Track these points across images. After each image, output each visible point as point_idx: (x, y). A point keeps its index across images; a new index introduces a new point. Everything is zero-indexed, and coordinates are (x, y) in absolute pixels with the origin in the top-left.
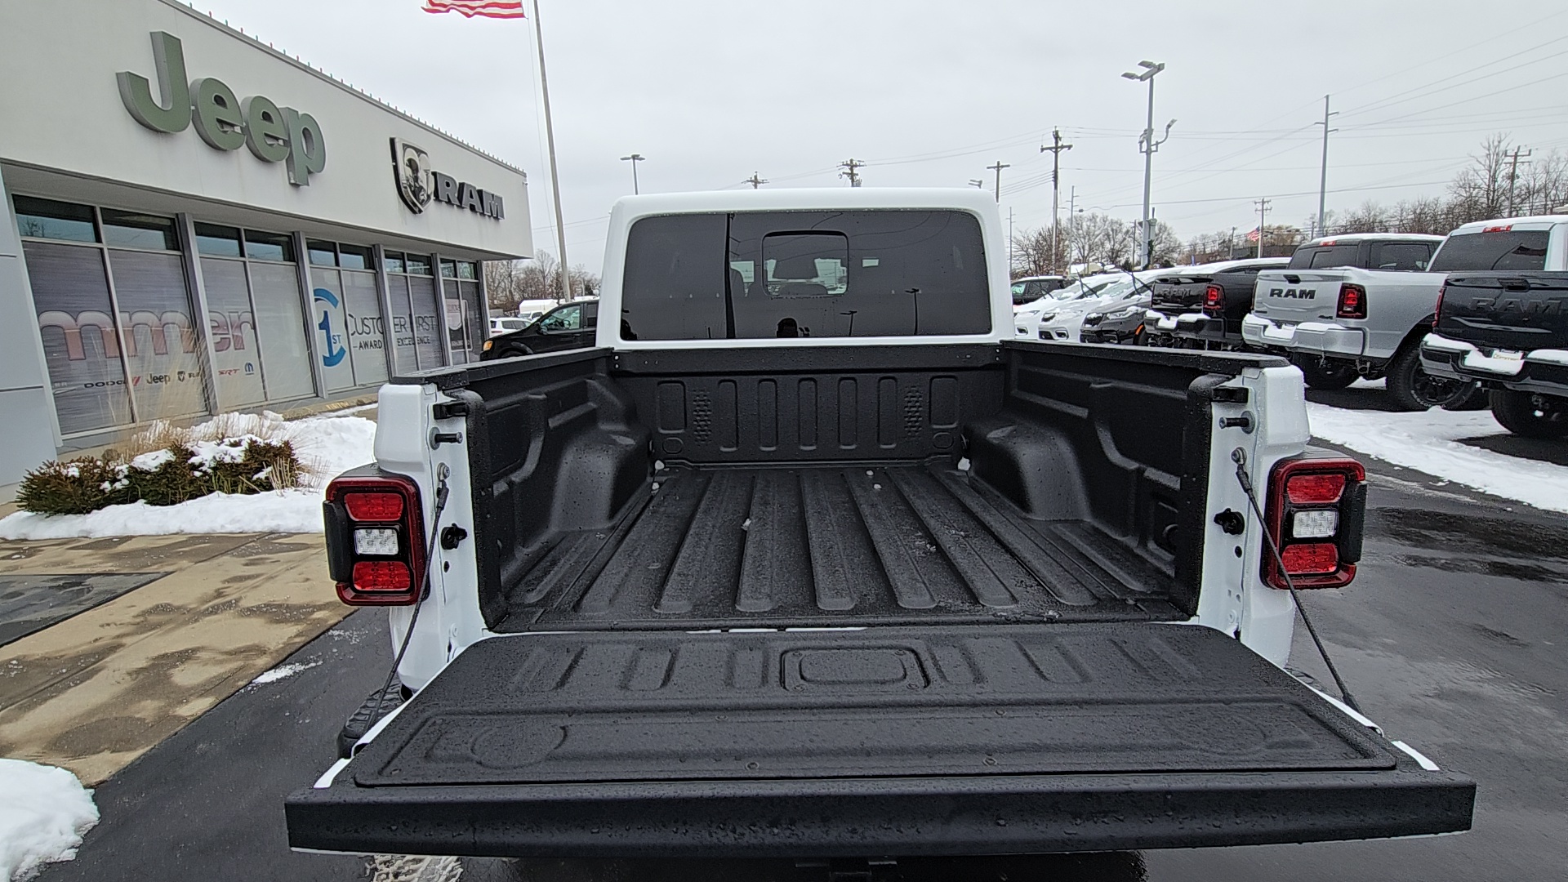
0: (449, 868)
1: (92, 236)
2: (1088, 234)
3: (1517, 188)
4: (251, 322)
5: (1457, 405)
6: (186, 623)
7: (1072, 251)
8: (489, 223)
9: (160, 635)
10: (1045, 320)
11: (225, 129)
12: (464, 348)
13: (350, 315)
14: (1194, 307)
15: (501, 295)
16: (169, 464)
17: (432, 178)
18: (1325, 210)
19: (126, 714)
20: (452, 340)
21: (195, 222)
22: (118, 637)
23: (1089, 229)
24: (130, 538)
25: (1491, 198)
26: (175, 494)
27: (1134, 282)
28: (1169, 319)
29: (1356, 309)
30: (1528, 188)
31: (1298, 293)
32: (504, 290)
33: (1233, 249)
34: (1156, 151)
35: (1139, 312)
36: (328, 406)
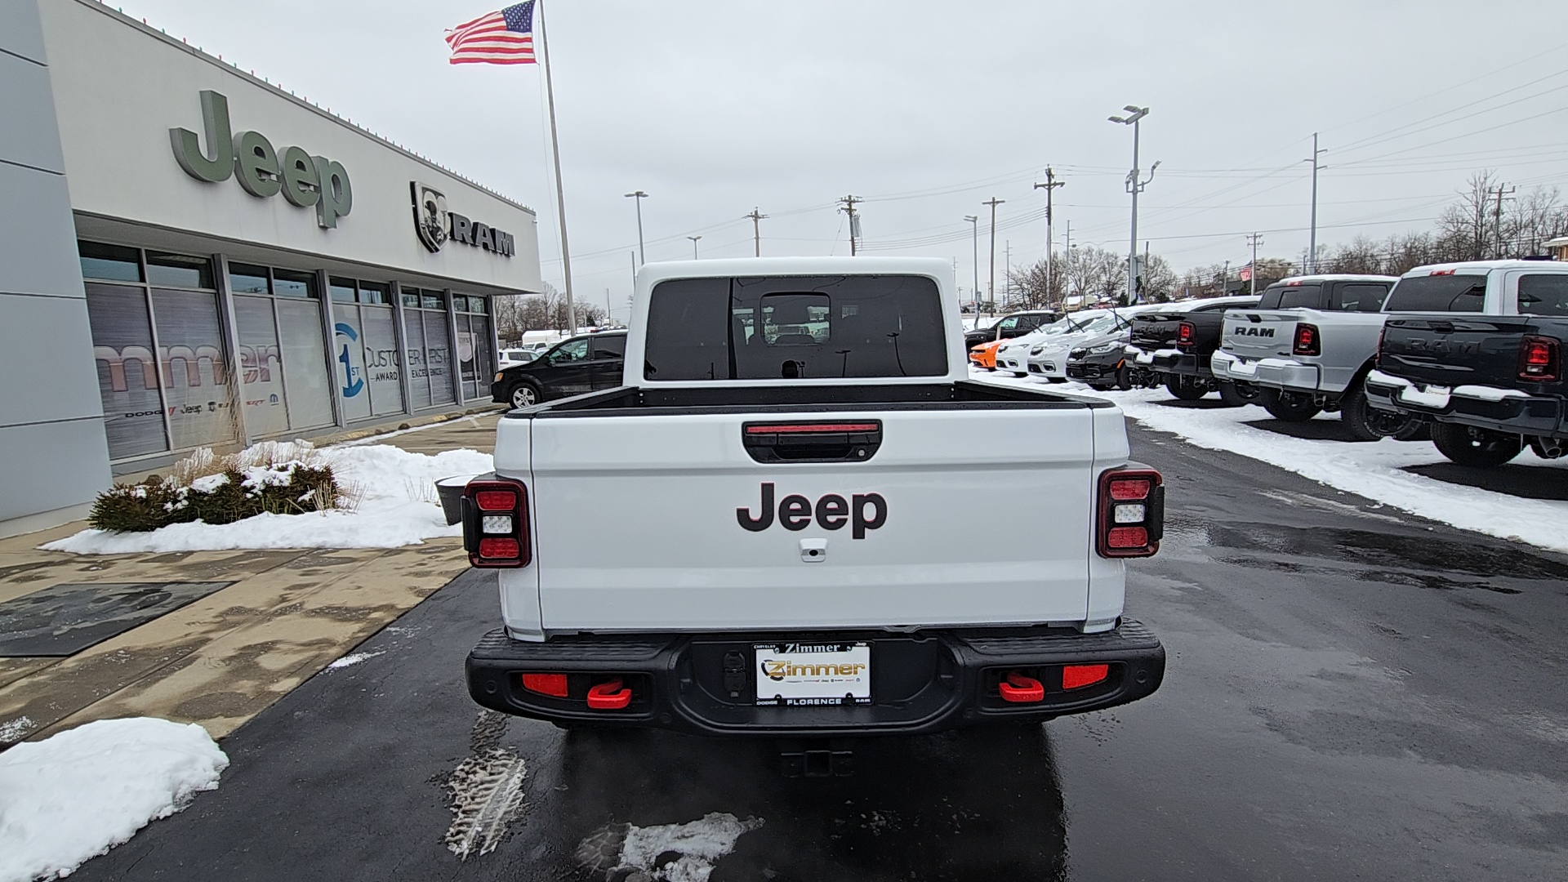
0: (514, 793)
1: (137, 277)
2: (1084, 266)
3: (1504, 223)
4: (277, 355)
5: (1405, 436)
6: (260, 622)
7: (1068, 283)
8: (500, 260)
9: (240, 631)
10: (1034, 353)
11: (263, 177)
12: (474, 379)
13: (368, 348)
14: (1169, 342)
15: (504, 325)
16: (224, 486)
17: (448, 218)
18: (1316, 244)
19: (228, 690)
20: (462, 371)
21: (229, 262)
22: (204, 633)
23: (1085, 262)
24: (191, 553)
25: (1479, 232)
26: (228, 514)
27: (1116, 318)
28: (1146, 354)
29: (1310, 347)
30: (1515, 223)
31: (1259, 332)
32: (507, 321)
33: (1227, 283)
34: (1142, 191)
35: (1121, 347)
36: (349, 435)
